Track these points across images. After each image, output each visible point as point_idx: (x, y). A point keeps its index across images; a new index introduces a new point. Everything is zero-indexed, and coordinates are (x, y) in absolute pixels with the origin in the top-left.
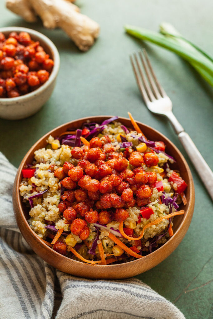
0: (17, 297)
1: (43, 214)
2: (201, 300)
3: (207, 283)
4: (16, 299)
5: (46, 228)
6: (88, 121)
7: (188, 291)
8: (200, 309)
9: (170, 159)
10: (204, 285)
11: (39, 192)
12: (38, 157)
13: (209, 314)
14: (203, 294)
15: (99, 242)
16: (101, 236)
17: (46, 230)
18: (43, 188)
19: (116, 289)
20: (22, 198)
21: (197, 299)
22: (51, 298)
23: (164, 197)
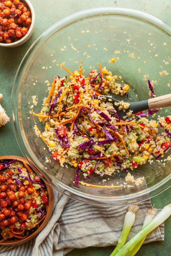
9: (42, 186)
23: (37, 210)
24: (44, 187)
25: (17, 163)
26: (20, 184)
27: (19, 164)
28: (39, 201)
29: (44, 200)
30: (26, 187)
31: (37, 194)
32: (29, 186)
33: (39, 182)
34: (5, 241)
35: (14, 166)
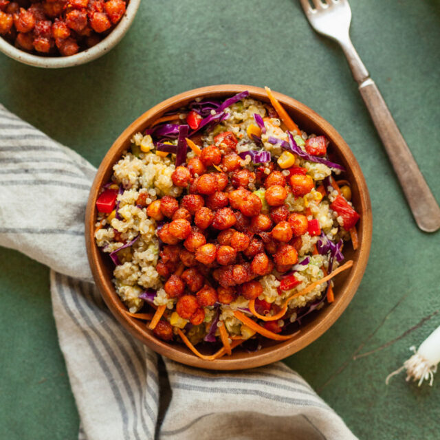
0: (107, 380)
1: (134, 277)
2: (377, 369)
3: (388, 344)
4: (105, 382)
5: (140, 298)
6: (198, 100)
7: (358, 356)
8: (375, 384)
9: (335, 170)
10: (383, 346)
11: (125, 242)
12: (120, 177)
13: (387, 391)
14: (380, 361)
15: (219, 325)
16: (223, 317)
17: (140, 300)
18: (131, 236)
19: (245, 391)
20: (100, 249)
21: (371, 368)
22: (154, 396)
23: (321, 243)
24: (338, 171)
25: (246, 103)
26: (267, 164)
27: (254, 105)
28: (327, 216)
29: (345, 212)
30: (286, 173)
31: (318, 196)
32: (294, 170)
33: (322, 155)
34: (225, 356)
35: (239, 114)
